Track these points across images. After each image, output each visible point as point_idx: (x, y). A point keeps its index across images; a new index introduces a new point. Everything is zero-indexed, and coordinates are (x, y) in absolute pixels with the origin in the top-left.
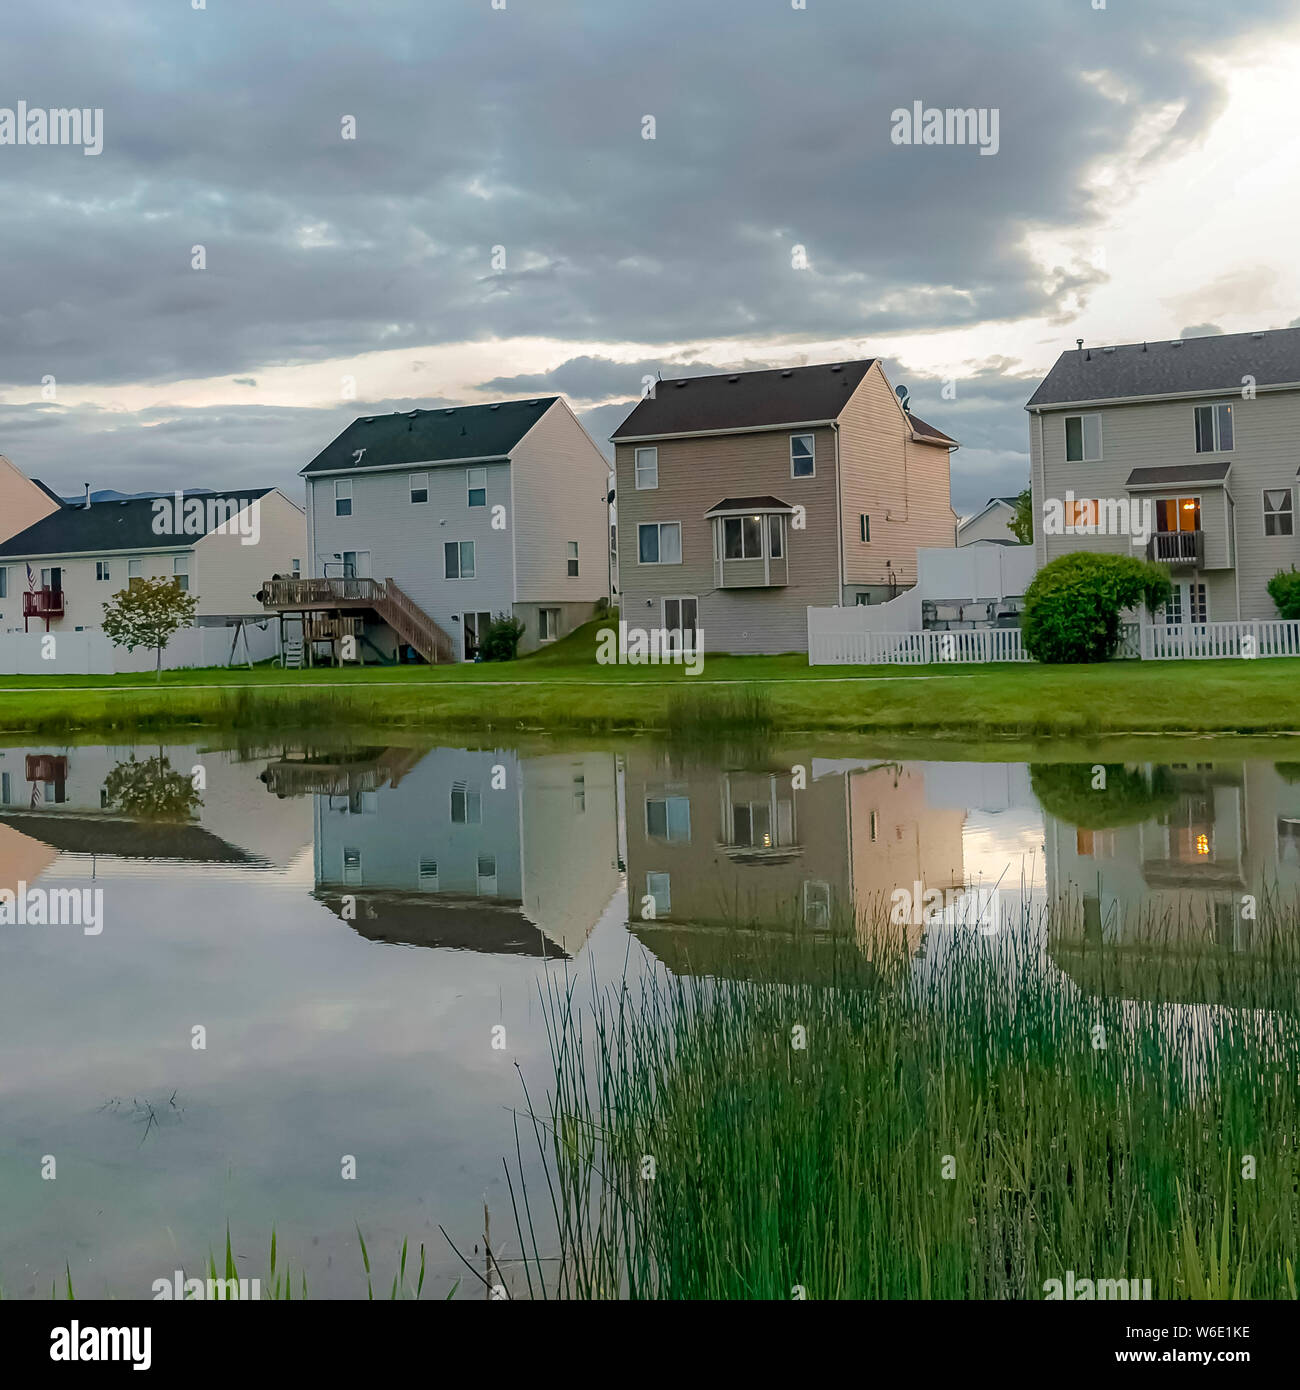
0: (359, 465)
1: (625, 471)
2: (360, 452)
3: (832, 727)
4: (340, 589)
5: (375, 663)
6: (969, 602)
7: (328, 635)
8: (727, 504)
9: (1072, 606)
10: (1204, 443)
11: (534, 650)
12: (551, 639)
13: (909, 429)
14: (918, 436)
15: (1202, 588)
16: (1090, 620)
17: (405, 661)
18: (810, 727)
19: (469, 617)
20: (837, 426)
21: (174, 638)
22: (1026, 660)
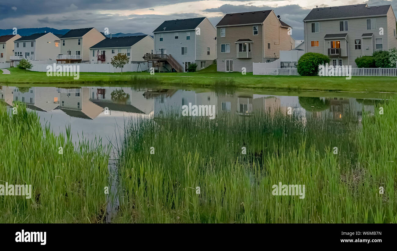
0: (164, 31)
1: (219, 33)
2: (165, 28)
3: (248, 87)
4: (160, 56)
5: (167, 72)
6: (291, 62)
7: (157, 66)
8: (240, 40)
9: (307, 64)
10: (342, 29)
11: (200, 70)
12: (203, 68)
13: (280, 25)
14: (282, 26)
15: (341, 61)
16: (311, 67)
17: (173, 72)
18: (243, 87)
19: (186, 63)
20: (263, 24)
21: (125, 66)
22: (298, 75)
